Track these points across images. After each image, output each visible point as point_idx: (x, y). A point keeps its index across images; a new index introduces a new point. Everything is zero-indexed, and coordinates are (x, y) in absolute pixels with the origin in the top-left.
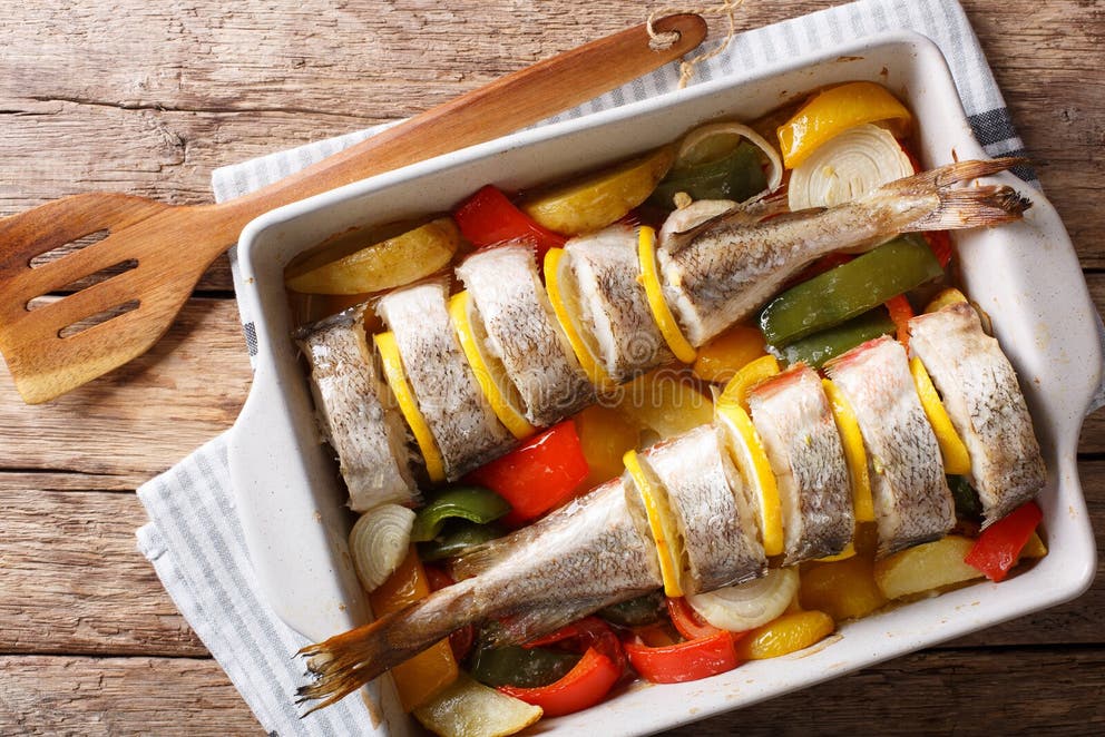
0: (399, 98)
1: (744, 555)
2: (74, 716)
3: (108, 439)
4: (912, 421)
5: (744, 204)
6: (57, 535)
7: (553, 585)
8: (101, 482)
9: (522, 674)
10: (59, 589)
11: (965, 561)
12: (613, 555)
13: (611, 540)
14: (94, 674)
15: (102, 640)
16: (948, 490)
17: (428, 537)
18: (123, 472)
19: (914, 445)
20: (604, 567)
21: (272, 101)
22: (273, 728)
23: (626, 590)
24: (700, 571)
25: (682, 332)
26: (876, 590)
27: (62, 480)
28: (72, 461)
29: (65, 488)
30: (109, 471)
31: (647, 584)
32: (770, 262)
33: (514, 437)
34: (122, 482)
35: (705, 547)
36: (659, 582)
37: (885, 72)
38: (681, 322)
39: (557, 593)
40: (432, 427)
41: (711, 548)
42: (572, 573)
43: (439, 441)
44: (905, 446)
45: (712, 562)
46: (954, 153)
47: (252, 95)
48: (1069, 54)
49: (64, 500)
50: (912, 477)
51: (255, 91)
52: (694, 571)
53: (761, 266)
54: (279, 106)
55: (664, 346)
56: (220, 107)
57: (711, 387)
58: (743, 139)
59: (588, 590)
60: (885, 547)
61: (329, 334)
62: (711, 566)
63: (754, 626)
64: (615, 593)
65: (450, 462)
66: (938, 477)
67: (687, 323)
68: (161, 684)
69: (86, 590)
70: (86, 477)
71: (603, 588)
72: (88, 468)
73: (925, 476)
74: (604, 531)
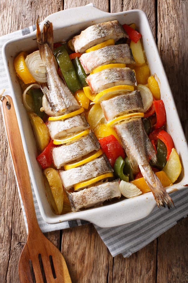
0: (11, 185)
1: (134, 96)
2: (172, 276)
3: (99, 265)
4: (102, 52)
5: (44, 93)
6: (125, 280)
7: (141, 145)
8: (110, 268)
9: (163, 154)
10: (139, 279)
11: (136, 43)
12: (134, 129)
13: (130, 130)
14: (161, 270)
15: (152, 268)
16: (119, 45)
17: (128, 178)
18: (108, 261)
19: (108, 52)
20: (136, 132)
21: (10, 219)
22: (176, 222)
23: (142, 127)
24: (138, 107)
25: (76, 110)
26: (143, 65)
27: (110, 278)
28: (105, 276)
29: (112, 277)
30: (108, 265)
31: (141, 121)
32: (60, 87)
33: (102, 154)
34: (111, 262)
35: (132, 105)
36: (141, 118)
37: (12, 57)
38: (74, 110)
39: (143, 144)
40: (100, 174)
41: (132, 104)
42: (138, 140)
43: (104, 173)
44: (108, 54)
45: (136, 104)
46: (34, 40)
47: (8, 224)
48: (8, 14)
49: (115, 278)
50: (116, 53)
51: (7, 224)
52: (138, 109)
53: (60, 89)
54: (11, 217)
55: (80, 115)
56: (11, 233)
57: (91, 104)
58: (27, 93)
59: (142, 136)
60: (132, 62)
61: (75, 202)
62: (137, 104)
63: (152, 95)
64: (143, 130)
65: (109, 170)
66: (116, 47)
67: (74, 108)
68: (164, 252)
69: (139, 272)
70: (109, 271)
71: (142, 132)
72: (107, 271)
73: (115, 50)
74: (128, 131)
